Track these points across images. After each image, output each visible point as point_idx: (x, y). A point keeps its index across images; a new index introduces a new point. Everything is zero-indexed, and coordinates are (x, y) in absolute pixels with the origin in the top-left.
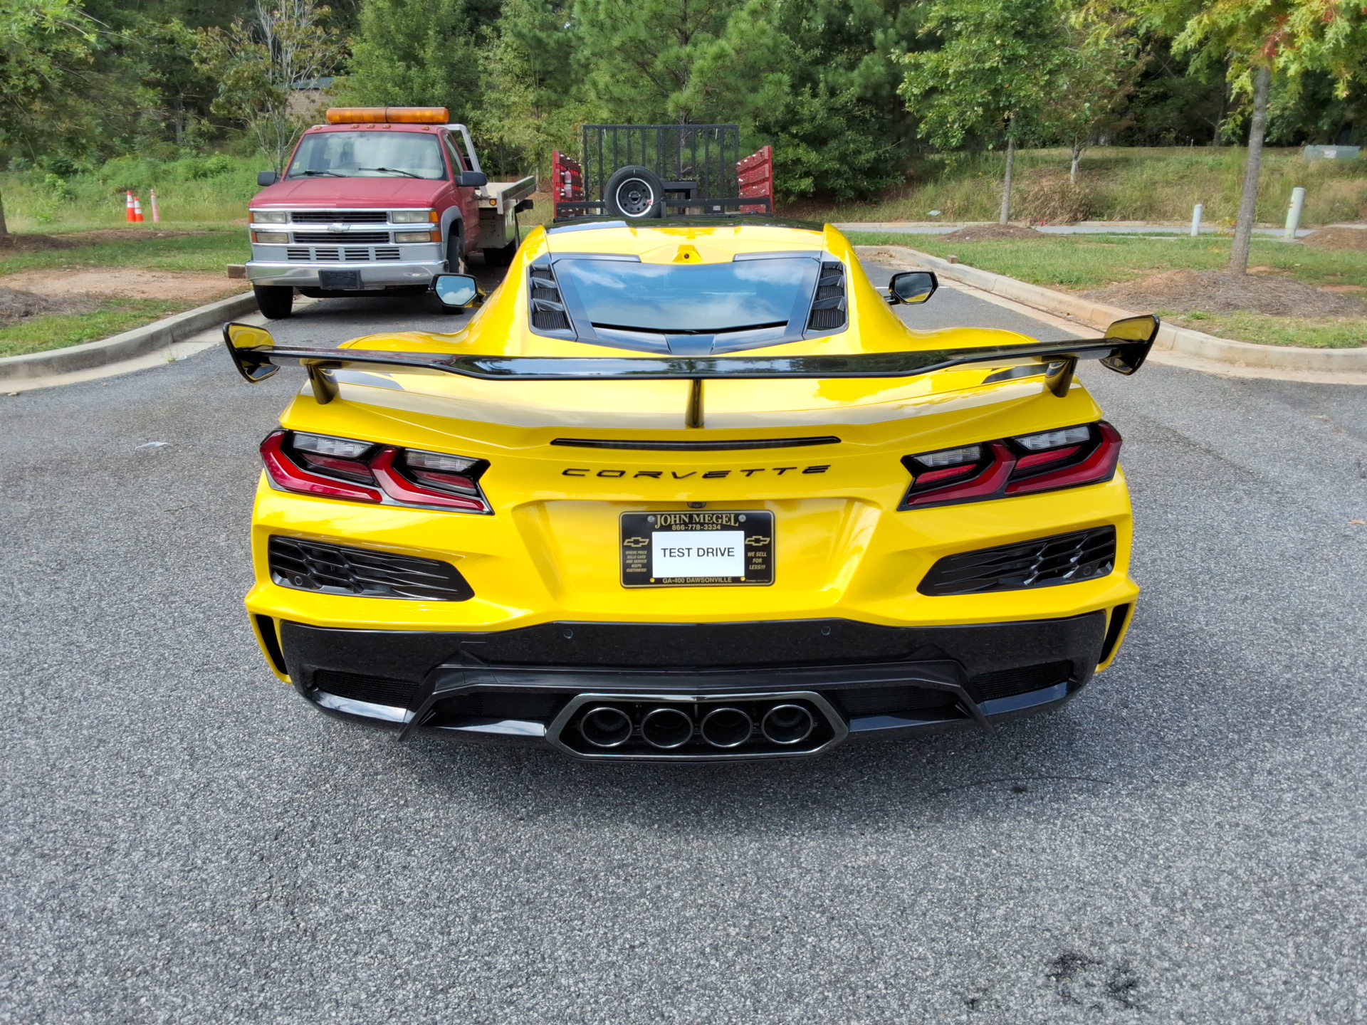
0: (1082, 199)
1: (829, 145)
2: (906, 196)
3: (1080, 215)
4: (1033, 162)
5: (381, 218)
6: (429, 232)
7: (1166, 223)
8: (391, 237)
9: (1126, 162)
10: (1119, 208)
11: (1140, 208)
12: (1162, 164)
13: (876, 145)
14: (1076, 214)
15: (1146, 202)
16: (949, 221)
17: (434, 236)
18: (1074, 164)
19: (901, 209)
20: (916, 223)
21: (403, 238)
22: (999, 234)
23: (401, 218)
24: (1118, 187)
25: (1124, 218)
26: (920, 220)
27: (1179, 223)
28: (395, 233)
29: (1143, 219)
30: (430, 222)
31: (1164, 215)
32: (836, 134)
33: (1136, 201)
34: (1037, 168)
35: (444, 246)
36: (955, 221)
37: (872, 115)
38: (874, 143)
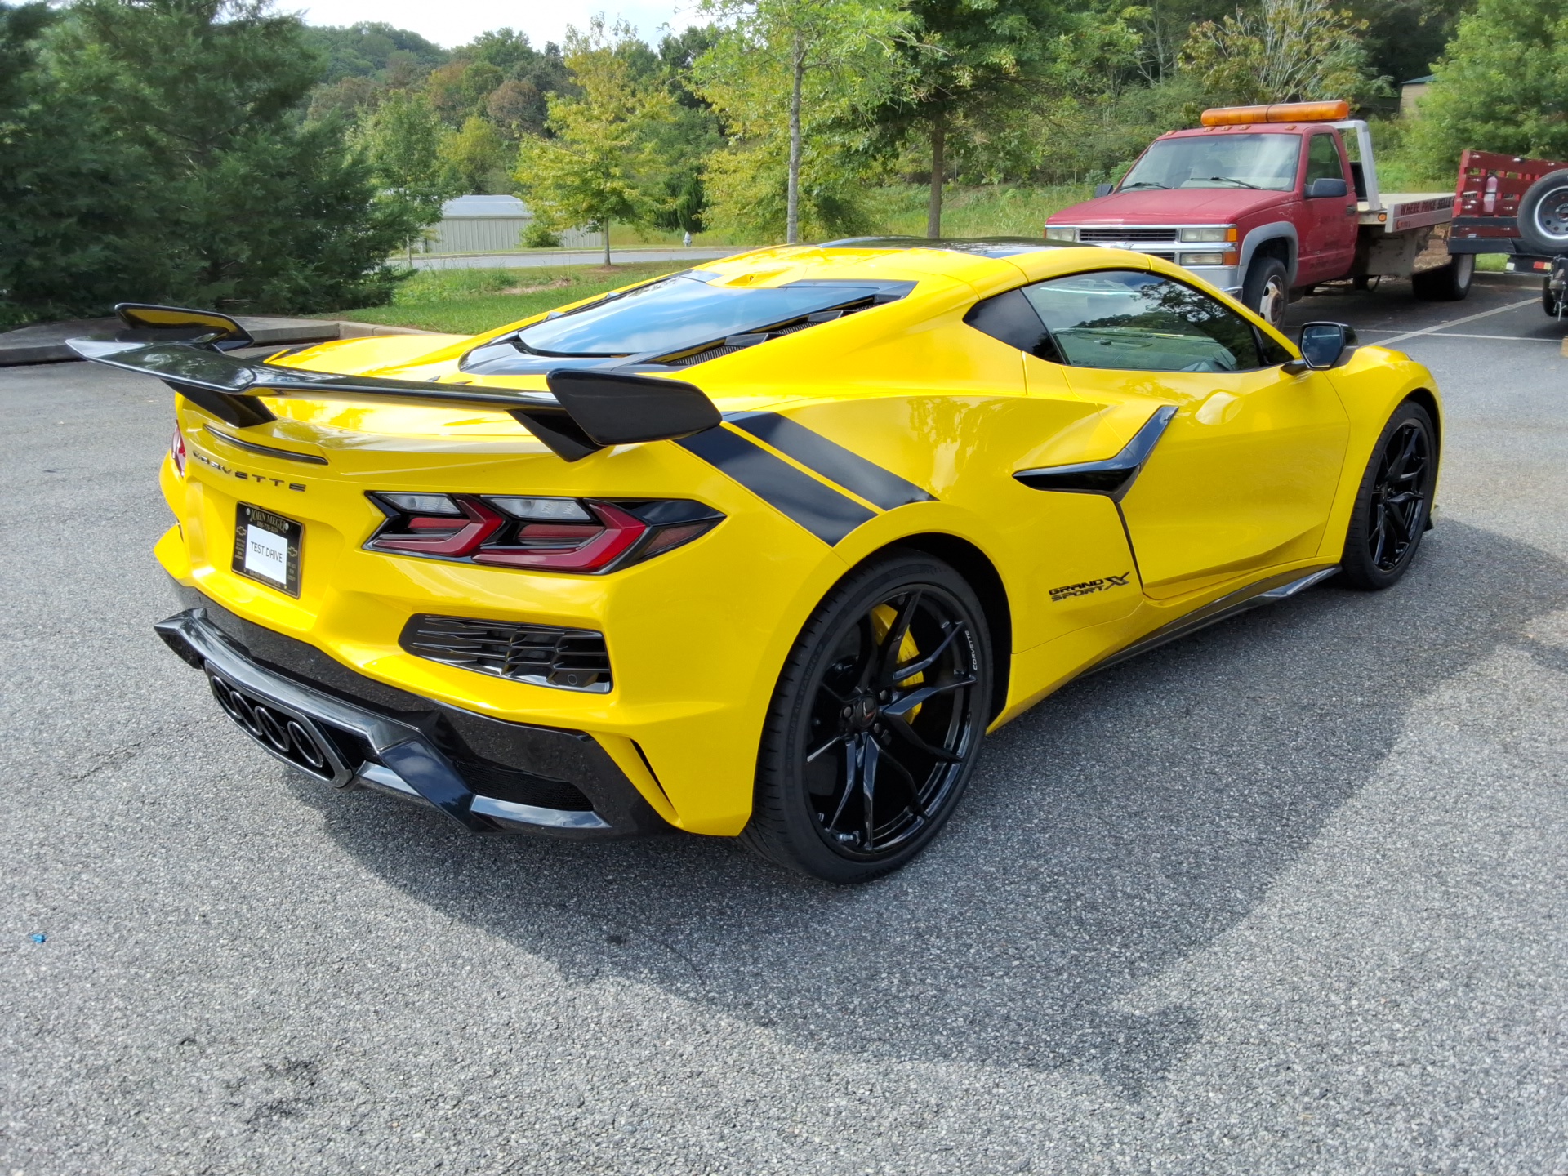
5: (1169, 235)
6: (1222, 254)
8: (1177, 258)
17: (1228, 258)
21: (1190, 260)
23: (1192, 237)
28: (1181, 254)
30: (1226, 240)
35: (1242, 271)
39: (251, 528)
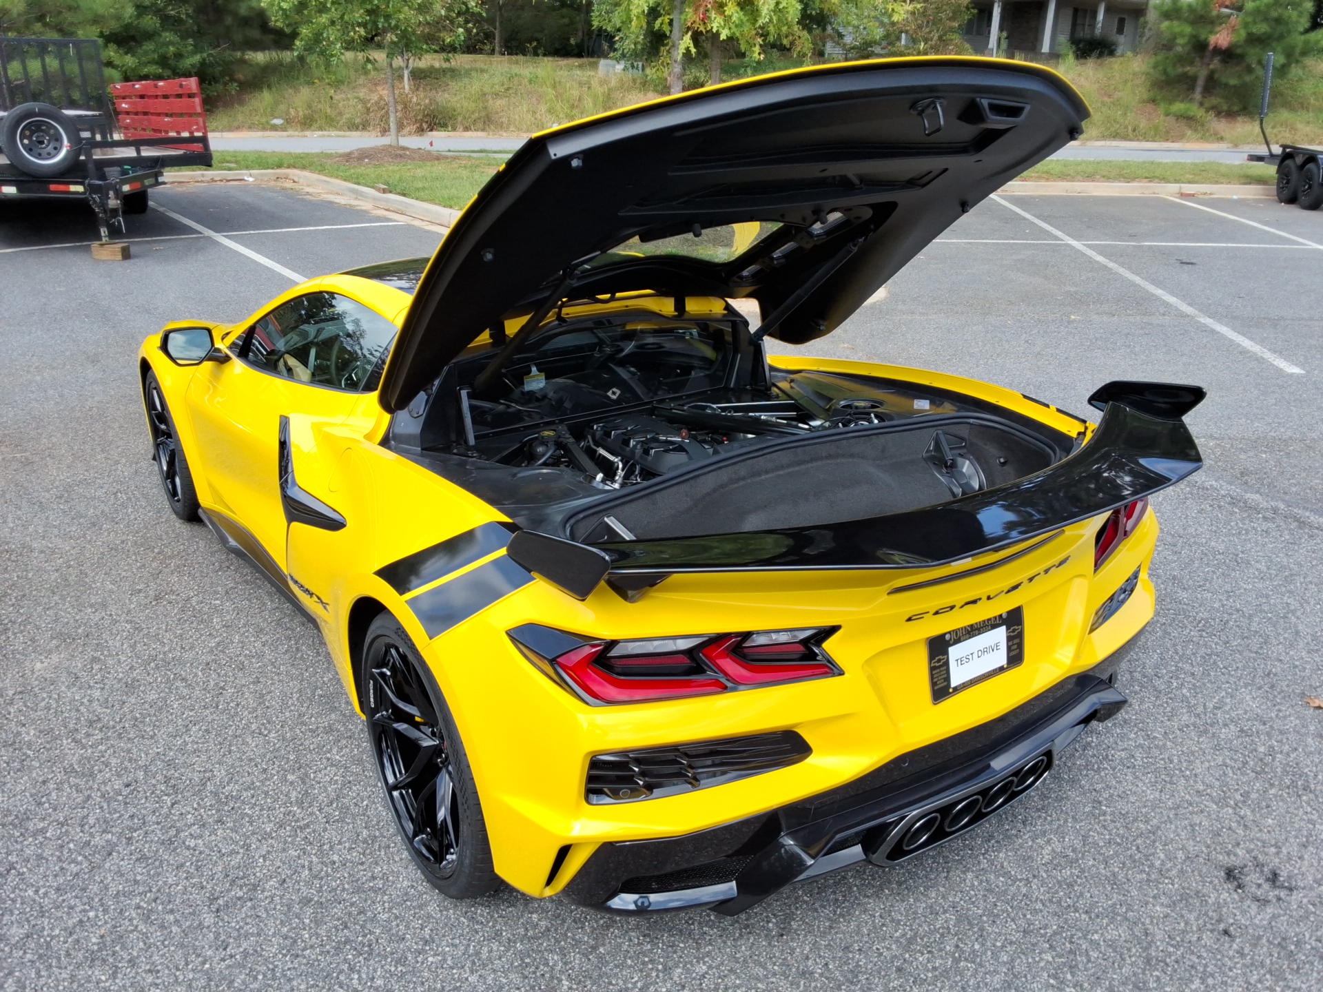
0: (424, 110)
1: (144, 47)
2: (241, 103)
3: (425, 126)
7: (505, 134)
10: (460, 119)
11: (479, 119)
12: (486, 76)
13: (197, 49)
14: (421, 125)
15: (483, 114)
16: (296, 130)
18: (406, 73)
19: (240, 117)
20: (260, 134)
22: (397, 156)
24: (452, 97)
25: (466, 129)
26: (264, 129)
27: (515, 134)
29: (483, 130)
32: (149, 36)
33: (473, 112)
34: (370, 77)
36: (302, 131)
37: (188, 15)
38: (195, 46)
39: (951, 649)
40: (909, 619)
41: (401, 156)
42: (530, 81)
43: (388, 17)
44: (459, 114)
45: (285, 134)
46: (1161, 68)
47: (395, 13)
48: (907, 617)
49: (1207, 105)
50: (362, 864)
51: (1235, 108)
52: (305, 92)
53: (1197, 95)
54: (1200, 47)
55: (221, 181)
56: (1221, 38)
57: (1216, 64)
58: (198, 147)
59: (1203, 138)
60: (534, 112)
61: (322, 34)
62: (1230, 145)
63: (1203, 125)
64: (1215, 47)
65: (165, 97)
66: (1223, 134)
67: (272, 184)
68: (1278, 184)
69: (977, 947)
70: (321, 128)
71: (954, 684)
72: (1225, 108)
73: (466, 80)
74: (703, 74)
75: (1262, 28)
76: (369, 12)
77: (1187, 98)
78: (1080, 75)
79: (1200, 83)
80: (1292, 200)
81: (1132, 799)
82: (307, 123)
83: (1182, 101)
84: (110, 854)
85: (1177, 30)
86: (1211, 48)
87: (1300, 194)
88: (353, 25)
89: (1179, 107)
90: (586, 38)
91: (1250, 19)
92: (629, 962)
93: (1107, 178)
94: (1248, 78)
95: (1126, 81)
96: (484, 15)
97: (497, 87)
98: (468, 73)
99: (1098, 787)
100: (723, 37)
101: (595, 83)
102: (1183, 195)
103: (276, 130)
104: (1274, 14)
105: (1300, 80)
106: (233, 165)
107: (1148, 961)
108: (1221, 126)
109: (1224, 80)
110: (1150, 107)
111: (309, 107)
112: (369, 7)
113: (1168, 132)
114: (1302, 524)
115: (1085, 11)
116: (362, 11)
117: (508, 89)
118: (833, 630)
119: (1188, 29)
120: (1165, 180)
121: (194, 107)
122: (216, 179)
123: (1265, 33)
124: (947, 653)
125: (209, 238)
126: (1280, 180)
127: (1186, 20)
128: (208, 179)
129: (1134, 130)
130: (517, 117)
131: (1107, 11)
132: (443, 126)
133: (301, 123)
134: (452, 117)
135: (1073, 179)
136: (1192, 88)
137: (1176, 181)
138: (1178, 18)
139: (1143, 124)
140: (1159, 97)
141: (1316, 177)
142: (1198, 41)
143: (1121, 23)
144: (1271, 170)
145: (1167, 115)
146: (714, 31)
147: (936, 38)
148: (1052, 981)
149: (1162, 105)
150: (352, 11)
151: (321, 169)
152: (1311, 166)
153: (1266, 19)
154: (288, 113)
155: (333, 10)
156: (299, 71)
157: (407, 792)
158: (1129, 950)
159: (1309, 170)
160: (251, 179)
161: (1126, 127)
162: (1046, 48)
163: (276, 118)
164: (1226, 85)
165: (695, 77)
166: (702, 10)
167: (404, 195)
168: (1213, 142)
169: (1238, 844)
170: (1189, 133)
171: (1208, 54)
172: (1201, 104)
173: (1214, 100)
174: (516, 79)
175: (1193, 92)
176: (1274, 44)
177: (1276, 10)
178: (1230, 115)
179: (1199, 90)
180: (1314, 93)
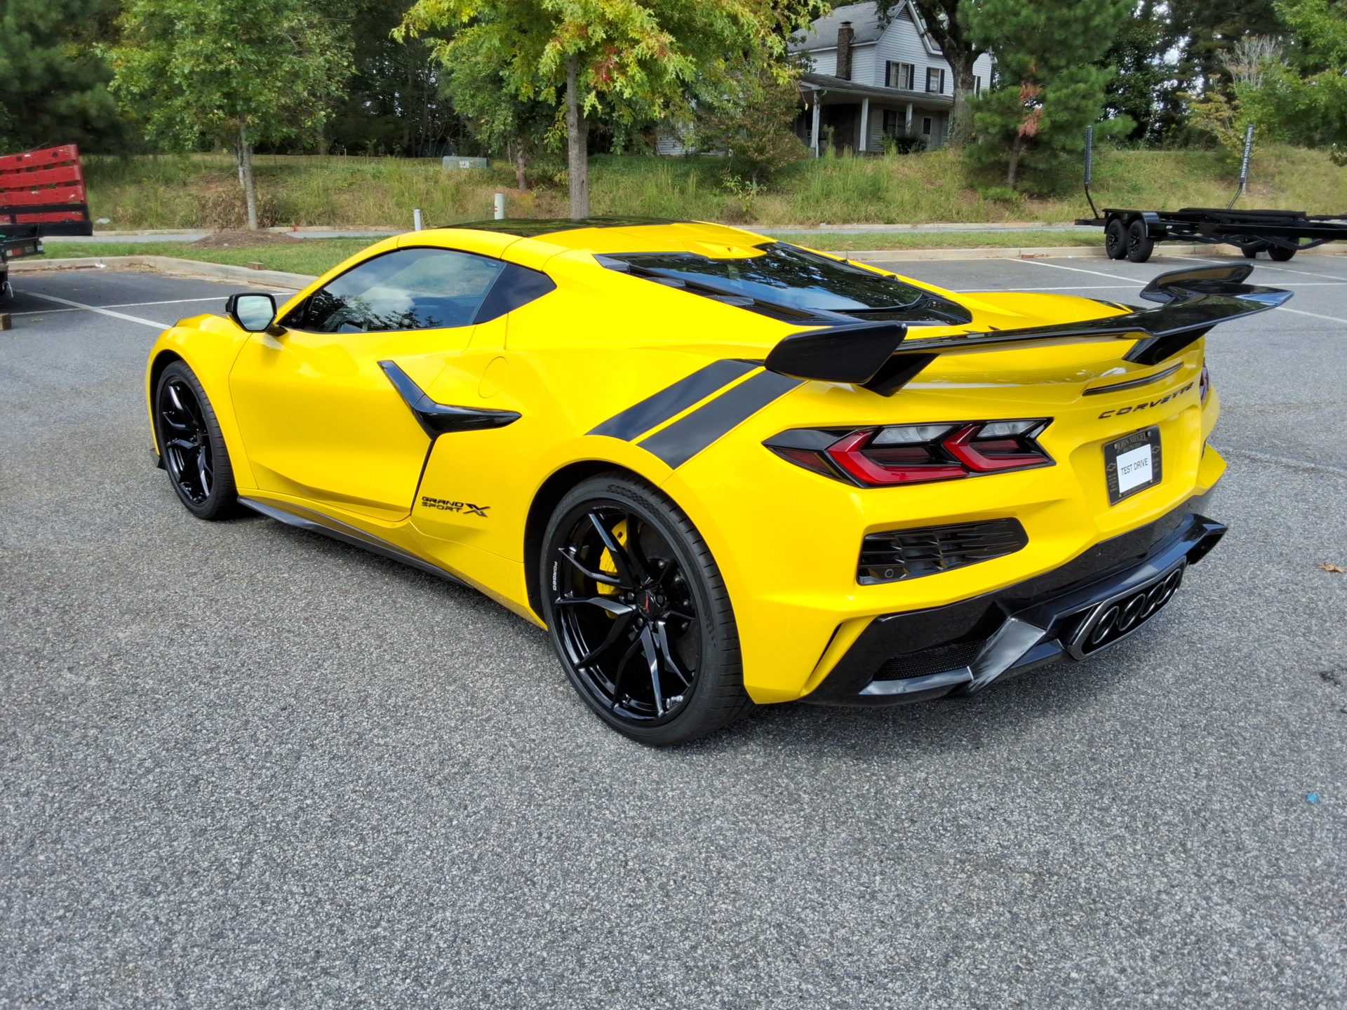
0: (265, 206)
4: (196, 167)
7: (351, 228)
9: (291, 170)
10: (303, 213)
11: (325, 213)
12: (327, 171)
14: (262, 220)
15: (327, 208)
16: (125, 229)
18: (241, 170)
24: (290, 191)
25: (310, 224)
27: (363, 227)
29: (328, 224)
31: (346, 220)
34: (202, 174)
39: (1119, 458)
40: (1101, 417)
41: (262, 240)
42: (374, 177)
43: (248, 100)
44: (301, 209)
45: (113, 232)
46: (976, 156)
47: (255, 95)
48: (1099, 415)
49: (1020, 188)
50: (562, 738)
51: (1045, 191)
52: (132, 191)
53: (1010, 180)
54: (1009, 136)
55: (70, 268)
56: (1029, 127)
57: (1023, 152)
58: (76, 215)
59: (1020, 218)
60: (382, 206)
61: (174, 119)
62: (1044, 223)
63: (1018, 207)
64: (1024, 135)
65: (29, 169)
66: (1036, 213)
67: (127, 269)
68: (1107, 244)
69: (1148, 739)
70: (151, 226)
71: (1122, 490)
72: (1036, 190)
73: (304, 176)
74: (551, 168)
75: (1063, 116)
76: (227, 95)
77: (1002, 183)
78: (903, 165)
79: (1012, 168)
80: (1121, 256)
81: (1218, 638)
82: (137, 221)
83: (998, 185)
84: (299, 759)
85: (989, 120)
86: (1020, 135)
87: (1129, 249)
88: (210, 107)
89: (995, 191)
90: (413, 143)
91: (1052, 109)
92: (854, 777)
93: (952, 245)
94: (1054, 163)
95: (946, 170)
96: (347, 98)
97: (339, 182)
98: (307, 170)
99: (1187, 633)
100: (626, 95)
101: (443, 178)
102: (1023, 257)
103: (104, 230)
104: (1073, 104)
105: (1098, 164)
106: (80, 254)
107: (1293, 735)
108: (1035, 206)
109: (1033, 165)
110: (969, 193)
111: (138, 206)
112: (226, 90)
113: (987, 214)
114: (1253, 460)
115: (895, 113)
116: (219, 94)
117: (351, 184)
118: (1048, 421)
119: (998, 120)
120: (1004, 245)
121: (72, 174)
122: (64, 266)
123: (1067, 121)
124: (1115, 461)
125: (86, 311)
126: (1108, 239)
127: (995, 112)
128: (56, 267)
129: (958, 213)
130: (363, 211)
131: (914, 112)
132: (285, 221)
133: (131, 222)
134: (295, 212)
135: (923, 247)
136: (1005, 173)
137: (1015, 246)
138: (989, 110)
139: (965, 208)
140: (976, 183)
141: (1143, 233)
142: (1007, 131)
143: (927, 122)
144: (1099, 232)
145: (985, 199)
146: (618, 89)
147: (772, 132)
148: (1223, 754)
149: (980, 190)
150: (210, 94)
151: (180, 254)
152: (1137, 223)
153: (1067, 109)
154: (115, 212)
155: (187, 93)
156: (123, 171)
157: (596, 669)
158: (1273, 729)
159: (1135, 227)
160: (102, 266)
161: (950, 211)
162: (863, 147)
163: (102, 217)
164: (1035, 169)
165: (544, 171)
166: (604, 70)
167: (282, 270)
168: (1029, 221)
169: (1320, 658)
170: (1007, 214)
171: (1016, 142)
172: (1015, 188)
173: (1027, 184)
174: (358, 176)
175: (1007, 178)
176: (1075, 131)
177: (1074, 100)
178: (1042, 197)
179: (1011, 175)
180: (1112, 175)
